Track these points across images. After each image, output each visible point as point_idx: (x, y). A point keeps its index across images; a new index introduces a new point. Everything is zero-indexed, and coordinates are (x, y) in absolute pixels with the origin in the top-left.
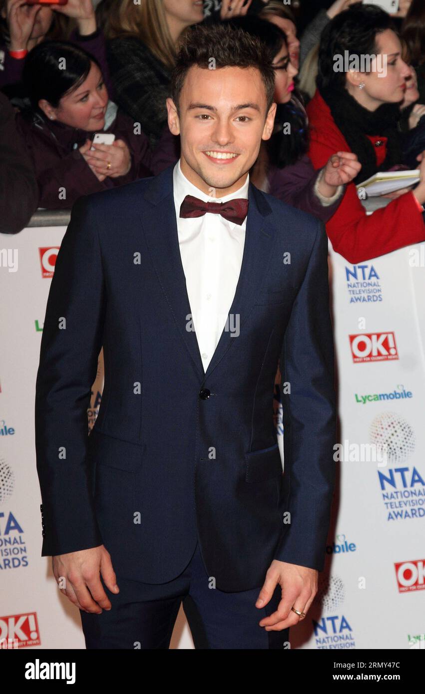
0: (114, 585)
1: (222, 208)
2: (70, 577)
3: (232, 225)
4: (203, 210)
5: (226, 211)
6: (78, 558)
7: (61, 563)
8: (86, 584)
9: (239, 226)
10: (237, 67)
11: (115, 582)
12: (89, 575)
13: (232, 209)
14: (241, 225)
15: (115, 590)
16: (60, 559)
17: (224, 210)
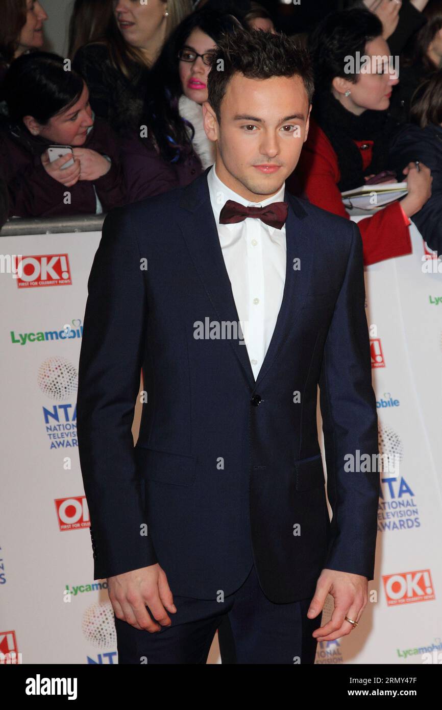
0: (171, 605)
1: (263, 212)
2: (128, 598)
3: (272, 229)
4: (243, 215)
5: (266, 215)
6: (136, 577)
7: (119, 583)
8: (145, 604)
9: (279, 230)
10: (283, 76)
11: (172, 601)
12: (148, 593)
13: (272, 213)
14: (280, 229)
15: (173, 609)
16: (117, 579)
17: (264, 214)
